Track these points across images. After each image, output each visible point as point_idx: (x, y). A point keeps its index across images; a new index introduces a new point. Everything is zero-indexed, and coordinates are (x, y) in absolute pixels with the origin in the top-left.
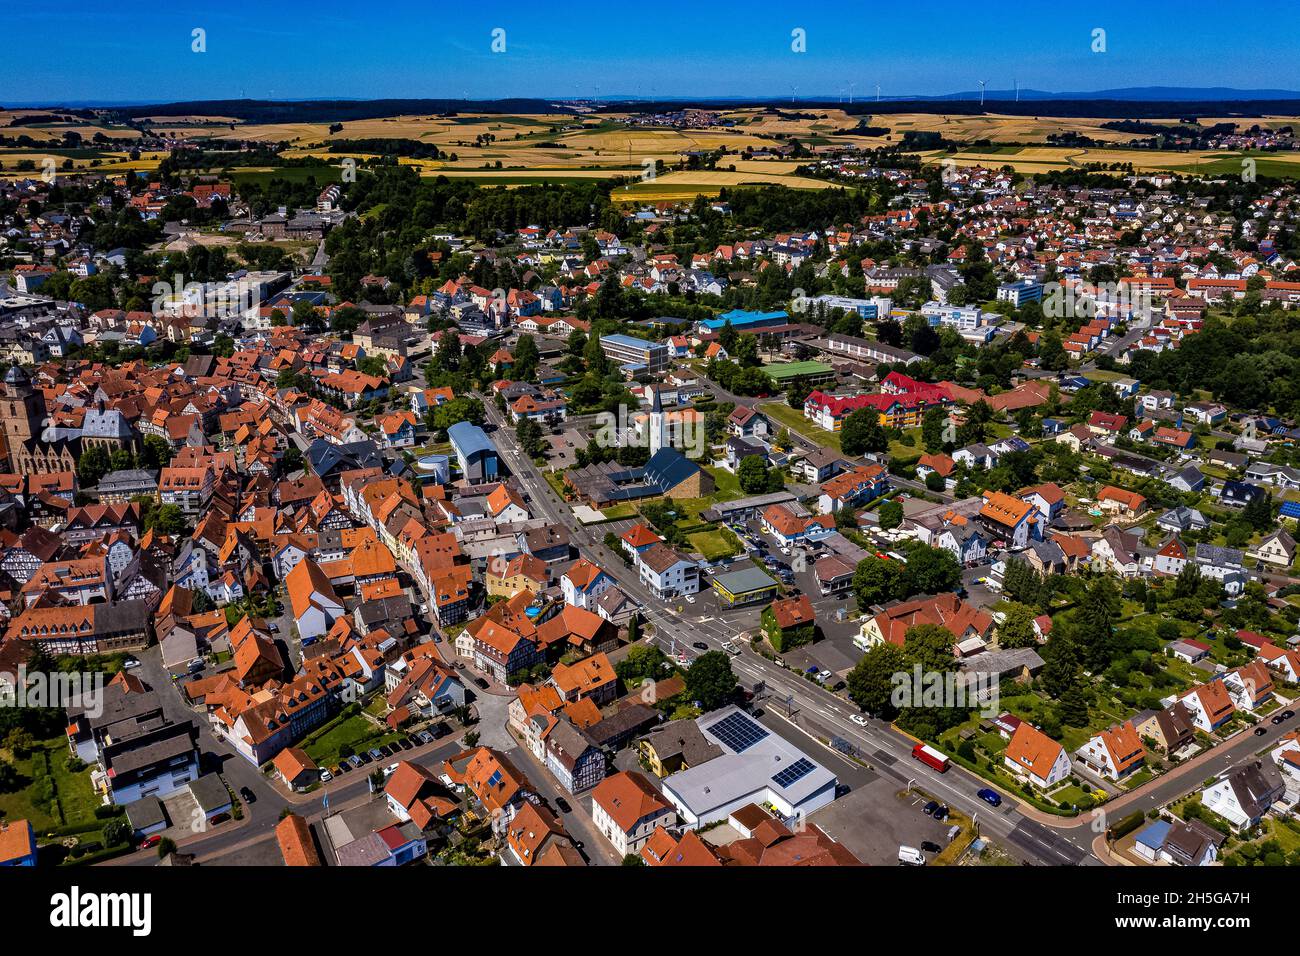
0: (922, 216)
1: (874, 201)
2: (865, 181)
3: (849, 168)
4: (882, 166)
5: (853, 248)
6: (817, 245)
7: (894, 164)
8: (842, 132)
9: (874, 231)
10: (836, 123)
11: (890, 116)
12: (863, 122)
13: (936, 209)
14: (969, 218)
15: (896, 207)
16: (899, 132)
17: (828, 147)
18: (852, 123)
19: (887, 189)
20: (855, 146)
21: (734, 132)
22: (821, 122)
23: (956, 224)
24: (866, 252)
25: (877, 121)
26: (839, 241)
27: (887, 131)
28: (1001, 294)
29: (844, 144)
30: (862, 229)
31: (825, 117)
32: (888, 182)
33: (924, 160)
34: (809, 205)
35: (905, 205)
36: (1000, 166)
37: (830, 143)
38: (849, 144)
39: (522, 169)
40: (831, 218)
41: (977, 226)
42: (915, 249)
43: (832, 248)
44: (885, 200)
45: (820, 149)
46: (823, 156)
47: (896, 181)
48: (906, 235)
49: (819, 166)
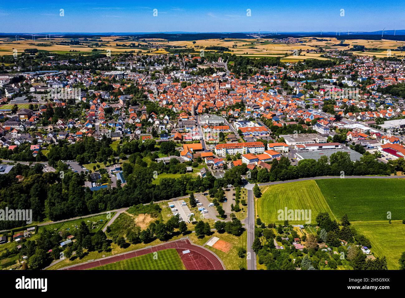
0: (347, 66)
1: (338, 63)
2: (337, 59)
3: (334, 55)
4: (343, 55)
5: (331, 71)
6: (323, 71)
7: (345, 55)
8: (335, 45)
9: (336, 68)
10: (334, 42)
11: (351, 40)
12: (342, 42)
13: (351, 65)
14: (358, 67)
15: (342, 64)
16: (352, 45)
17: (330, 50)
18: (339, 42)
19: (341, 60)
20: (338, 49)
21: (303, 45)
22: (329, 42)
23: (355, 68)
24: (333, 72)
25: (346, 42)
26: (328, 70)
27: (349, 45)
28: (358, 79)
29: (335, 49)
30: (333, 68)
31: (330, 40)
32: (343, 59)
33: (353, 54)
34: (322, 63)
35: (345, 64)
36: (373, 55)
37: (331, 48)
38: (336, 49)
39: (253, 54)
40: (327, 66)
41: (360, 68)
42: (344, 72)
43: (327, 71)
44: (340, 63)
45: (328, 50)
46: (328, 52)
47: (344, 59)
48: (343, 69)
49: (326, 55)
